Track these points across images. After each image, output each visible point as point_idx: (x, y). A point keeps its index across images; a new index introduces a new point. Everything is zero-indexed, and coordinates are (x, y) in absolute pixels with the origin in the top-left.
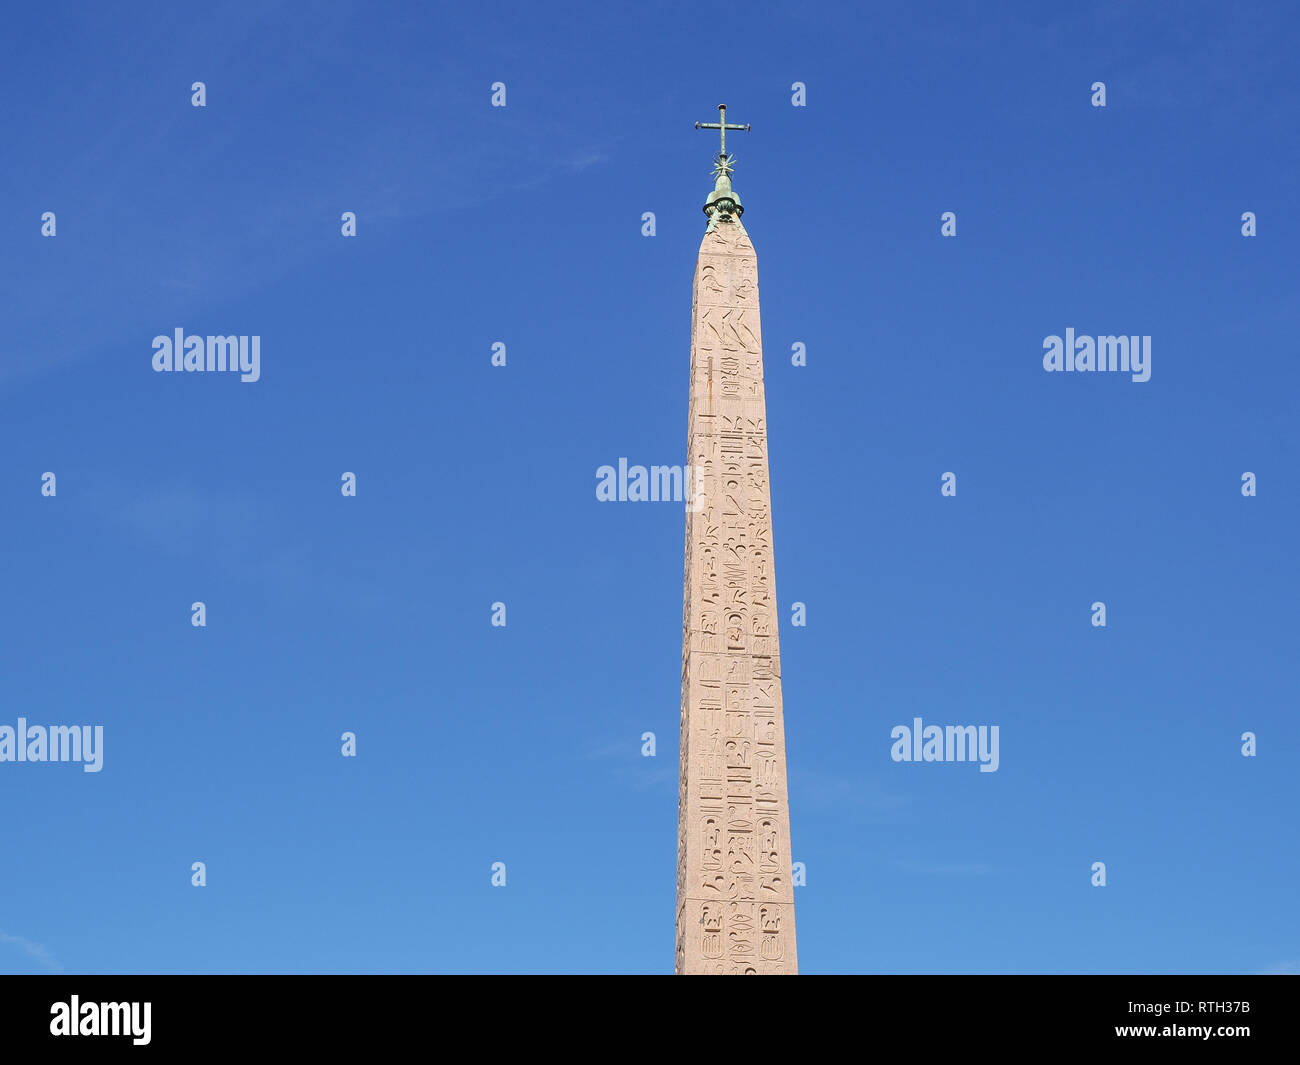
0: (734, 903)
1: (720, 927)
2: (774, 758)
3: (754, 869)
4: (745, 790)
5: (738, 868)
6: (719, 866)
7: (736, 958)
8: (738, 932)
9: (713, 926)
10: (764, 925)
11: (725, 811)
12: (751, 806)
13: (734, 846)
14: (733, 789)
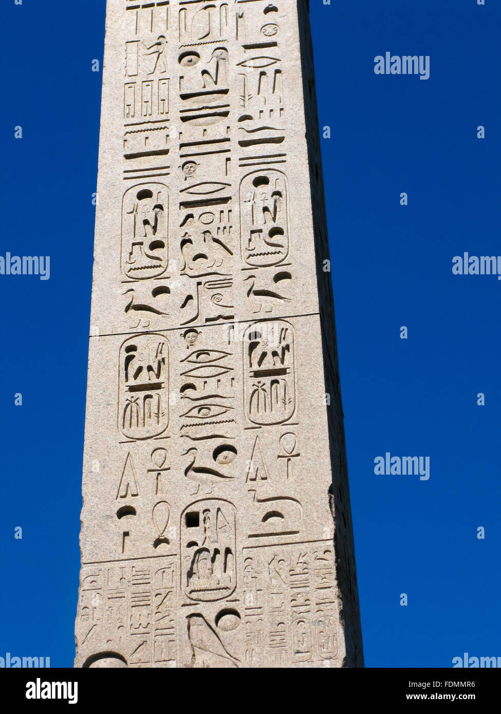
0: (192, 330)
1: (161, 379)
2: (277, 66)
3: (234, 266)
4: (217, 128)
5: (201, 266)
6: (160, 270)
7: (192, 432)
8: (198, 383)
9: (144, 378)
10: (255, 361)
11: (175, 171)
12: (227, 155)
13: (193, 229)
14: (193, 131)
